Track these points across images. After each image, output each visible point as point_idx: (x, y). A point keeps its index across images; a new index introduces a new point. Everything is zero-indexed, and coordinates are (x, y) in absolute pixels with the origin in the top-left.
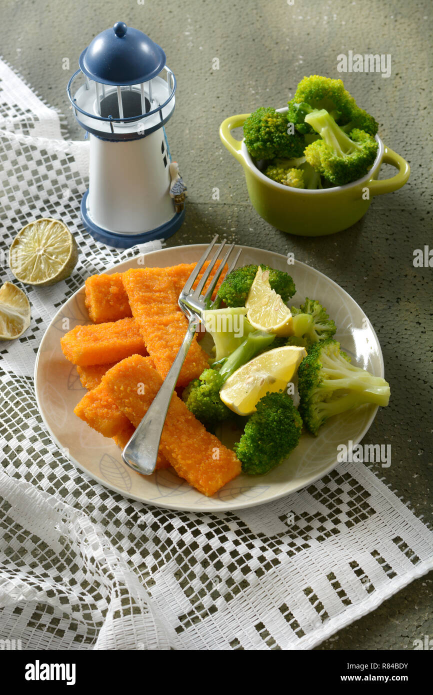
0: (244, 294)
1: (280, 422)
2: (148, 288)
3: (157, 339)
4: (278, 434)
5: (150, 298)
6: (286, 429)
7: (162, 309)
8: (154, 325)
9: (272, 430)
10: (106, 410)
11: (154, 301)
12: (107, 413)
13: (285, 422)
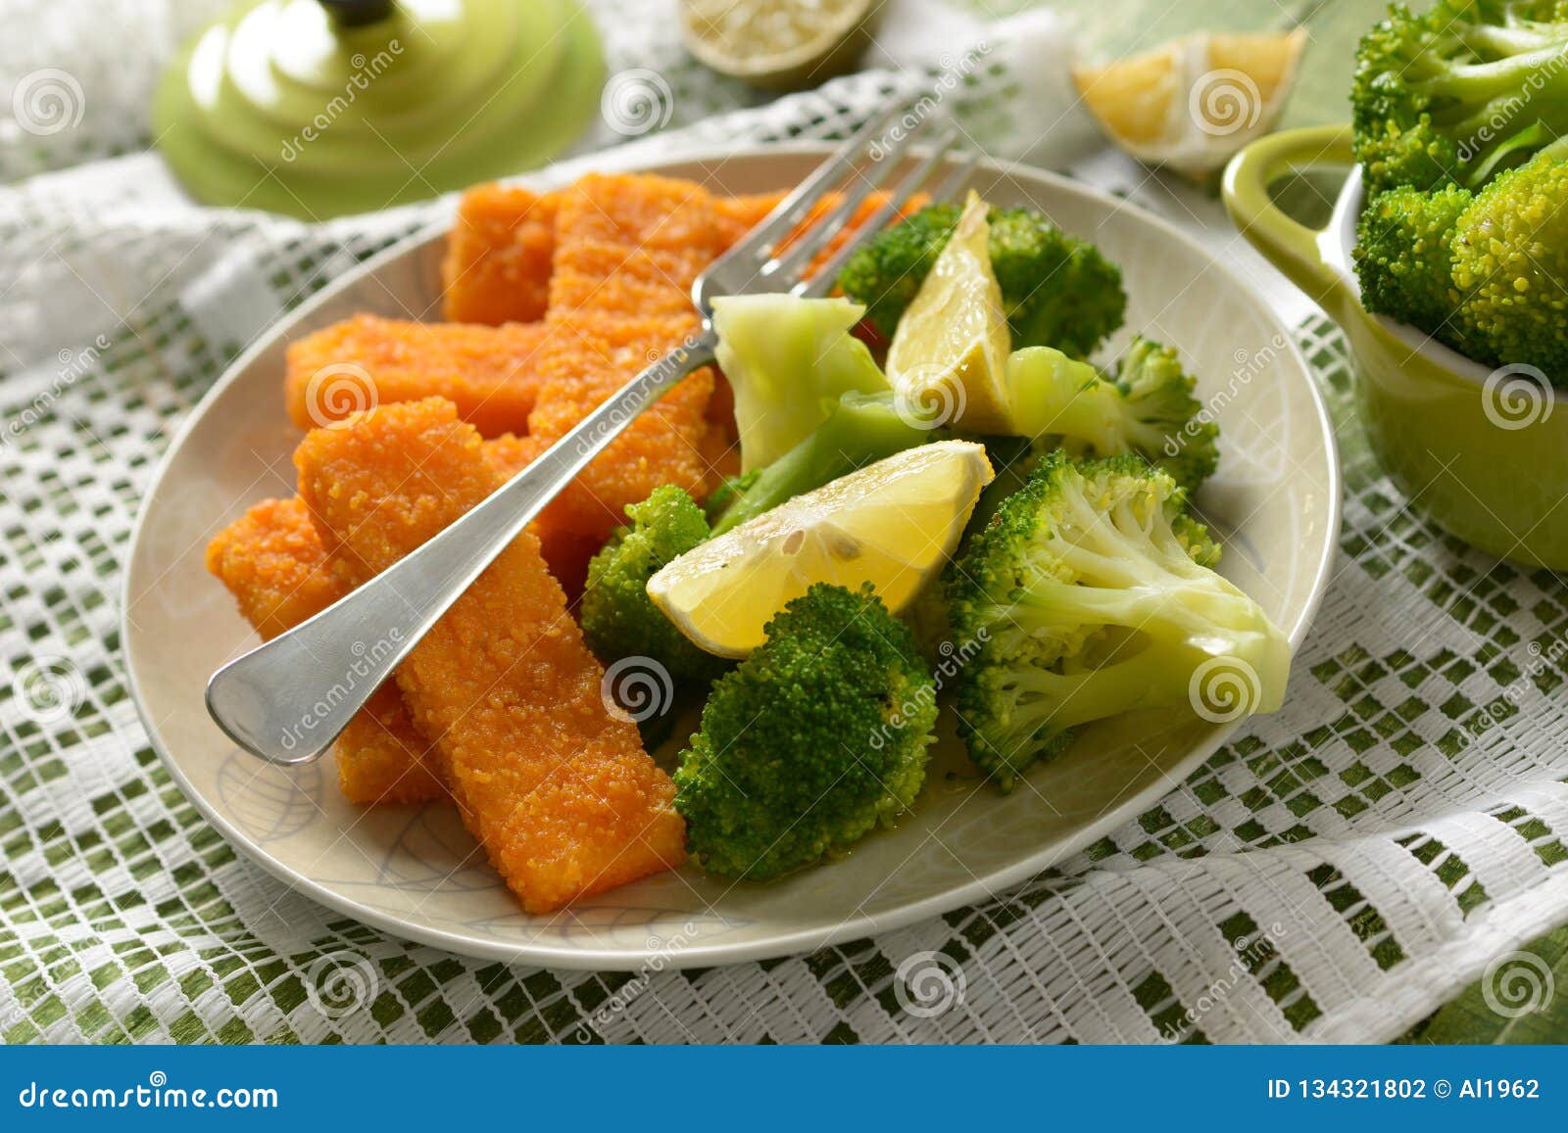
0: (904, 282)
1: (817, 687)
2: (627, 232)
3: (563, 371)
4: (804, 730)
5: (617, 260)
6: (831, 715)
7: (637, 299)
8: (574, 334)
9: (785, 711)
10: (292, 560)
11: (626, 270)
12: (289, 572)
13: (836, 692)
